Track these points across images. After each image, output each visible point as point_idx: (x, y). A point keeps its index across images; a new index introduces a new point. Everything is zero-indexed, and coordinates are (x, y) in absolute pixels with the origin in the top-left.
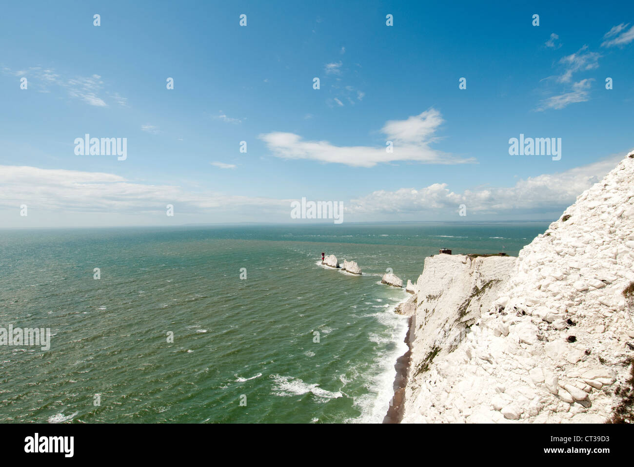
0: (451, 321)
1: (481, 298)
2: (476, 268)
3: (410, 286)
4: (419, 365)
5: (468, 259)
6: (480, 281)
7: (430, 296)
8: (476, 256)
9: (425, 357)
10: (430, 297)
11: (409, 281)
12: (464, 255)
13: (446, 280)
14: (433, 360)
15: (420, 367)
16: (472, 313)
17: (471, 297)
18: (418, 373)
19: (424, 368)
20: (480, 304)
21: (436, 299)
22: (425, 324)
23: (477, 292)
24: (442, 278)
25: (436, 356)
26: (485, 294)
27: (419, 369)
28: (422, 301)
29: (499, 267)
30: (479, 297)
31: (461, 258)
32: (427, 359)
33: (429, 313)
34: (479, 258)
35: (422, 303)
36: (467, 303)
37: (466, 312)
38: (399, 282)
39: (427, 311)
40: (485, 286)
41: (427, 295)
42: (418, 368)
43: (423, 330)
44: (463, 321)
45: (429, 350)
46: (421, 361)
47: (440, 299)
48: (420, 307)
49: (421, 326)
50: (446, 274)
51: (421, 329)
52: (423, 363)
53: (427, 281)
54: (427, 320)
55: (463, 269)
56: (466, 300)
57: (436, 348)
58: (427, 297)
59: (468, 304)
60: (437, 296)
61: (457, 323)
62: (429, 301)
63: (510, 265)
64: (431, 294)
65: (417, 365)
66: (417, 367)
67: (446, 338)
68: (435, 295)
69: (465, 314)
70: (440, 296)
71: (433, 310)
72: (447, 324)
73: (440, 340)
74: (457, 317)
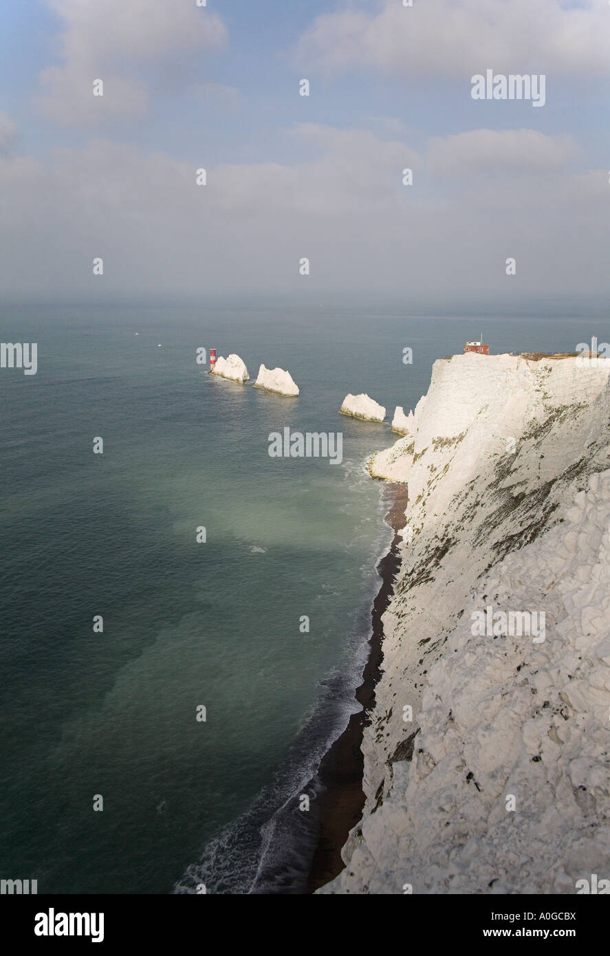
0: (480, 487)
1: (543, 443)
2: (536, 382)
3: (400, 420)
4: (413, 571)
5: (523, 363)
6: (542, 407)
7: (441, 440)
8: (538, 357)
9: (426, 556)
10: (442, 443)
11: (399, 410)
12: (515, 354)
13: (475, 407)
14: (442, 562)
15: (414, 575)
16: (524, 471)
17: (523, 439)
18: (410, 587)
19: (423, 577)
20: (540, 452)
21: (453, 445)
22: (429, 494)
23: (535, 429)
25: (447, 553)
26: (551, 433)
27: (414, 578)
28: (425, 450)
30: (538, 440)
32: (429, 560)
33: (437, 472)
34: (544, 361)
35: (423, 452)
36: (513, 450)
37: (512, 469)
38: (377, 412)
39: (433, 469)
40: (552, 419)
41: (435, 437)
42: (411, 577)
43: (424, 504)
44: (503, 487)
45: (435, 543)
46: (418, 564)
47: (461, 445)
48: (420, 461)
49: (419, 498)
50: (476, 394)
51: (420, 504)
52: (421, 568)
53: (435, 408)
54: (432, 486)
57: (449, 541)
58: (434, 442)
60: (454, 440)
61: (493, 492)
62: (439, 448)
63: (606, 376)
64: (443, 435)
65: (410, 571)
66: (410, 575)
67: (469, 519)
68: (451, 437)
69: (509, 472)
70: (461, 438)
71: (445, 467)
72: (473, 494)
73: (457, 524)
74: (493, 478)
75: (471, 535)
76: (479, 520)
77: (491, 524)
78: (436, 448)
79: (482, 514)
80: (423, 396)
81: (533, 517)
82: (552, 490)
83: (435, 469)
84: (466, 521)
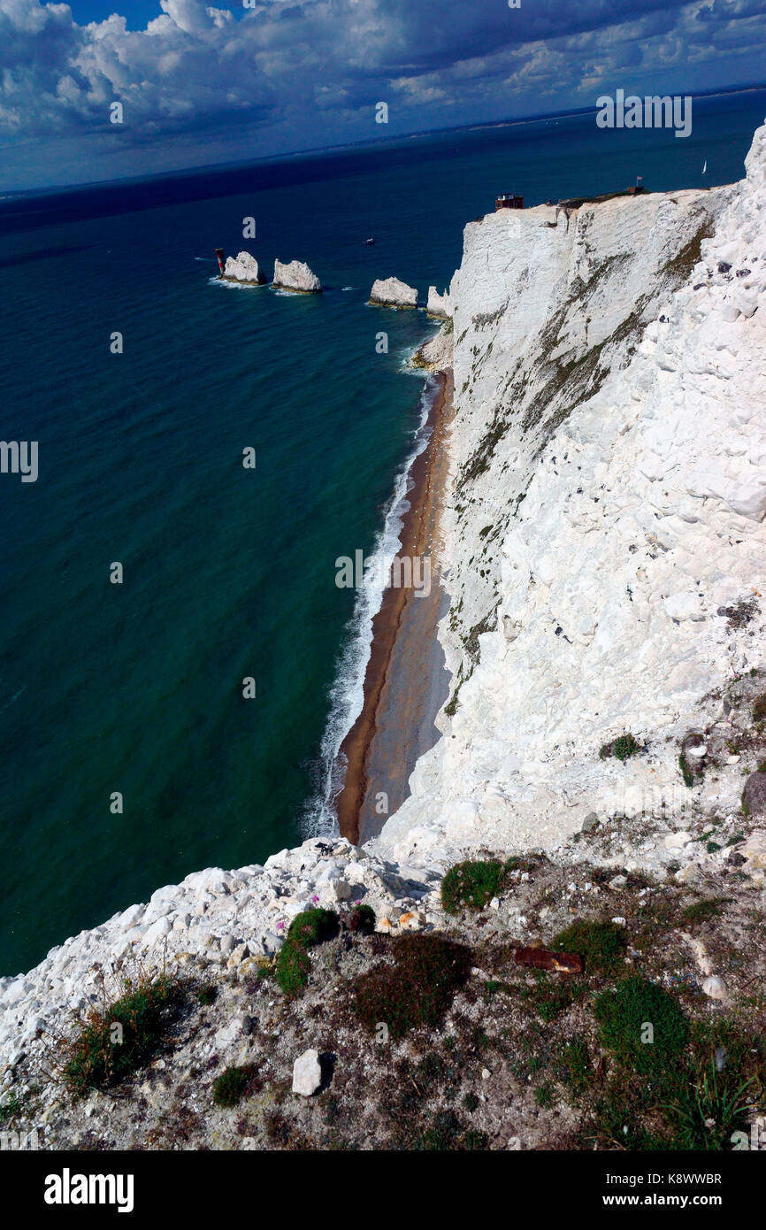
0: (527, 365)
1: (590, 303)
2: (577, 234)
3: (435, 301)
4: (467, 463)
5: (562, 214)
6: (587, 263)
7: (482, 317)
8: (577, 205)
9: (479, 446)
10: (481, 321)
11: (432, 290)
12: (552, 203)
13: (515, 275)
14: (495, 450)
15: (469, 467)
16: (571, 338)
17: (569, 303)
18: (466, 480)
19: (478, 467)
20: (587, 315)
21: (495, 321)
22: (475, 380)
23: (582, 290)
24: (505, 271)
25: (500, 441)
26: (598, 289)
27: (468, 470)
28: (466, 331)
29: (628, 224)
30: (584, 301)
31: (544, 212)
32: (482, 448)
33: (481, 354)
34: (585, 208)
35: (464, 335)
36: (560, 317)
37: (558, 338)
38: (409, 295)
39: (476, 352)
40: (597, 275)
41: (475, 315)
42: (466, 470)
43: (471, 392)
44: (551, 359)
45: (486, 431)
46: (471, 456)
47: (504, 319)
48: (462, 345)
49: (466, 385)
50: (513, 259)
51: (467, 391)
52: (475, 459)
53: (472, 282)
54: (477, 370)
55: (550, 241)
56: (557, 313)
57: (500, 425)
58: (474, 321)
59: (562, 321)
60: (495, 316)
61: (541, 366)
62: (480, 329)
63: (653, 215)
64: (483, 312)
65: (464, 463)
66: (464, 468)
67: (518, 400)
68: (491, 312)
69: (555, 343)
70: (501, 313)
71: (489, 347)
72: (520, 372)
73: (506, 407)
74: (540, 351)
75: (521, 417)
76: (529, 399)
77: (541, 401)
78: (477, 327)
79: (531, 392)
80: (457, 271)
81: (584, 387)
82: (601, 355)
83: (479, 351)
84: (516, 403)
